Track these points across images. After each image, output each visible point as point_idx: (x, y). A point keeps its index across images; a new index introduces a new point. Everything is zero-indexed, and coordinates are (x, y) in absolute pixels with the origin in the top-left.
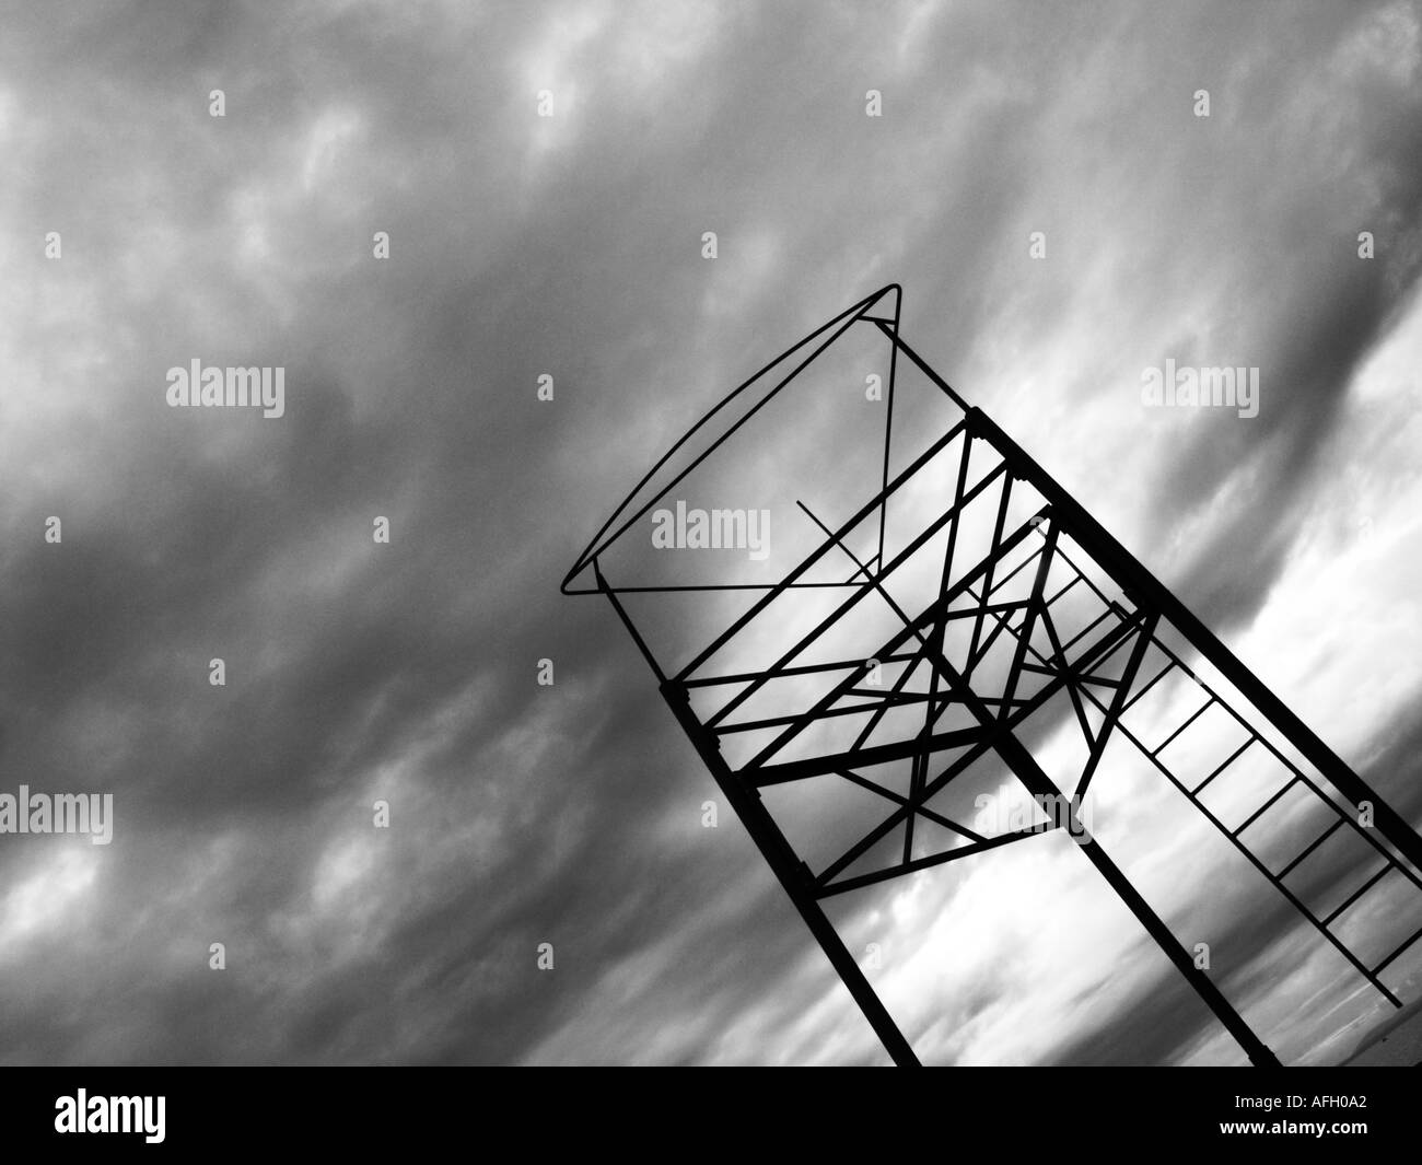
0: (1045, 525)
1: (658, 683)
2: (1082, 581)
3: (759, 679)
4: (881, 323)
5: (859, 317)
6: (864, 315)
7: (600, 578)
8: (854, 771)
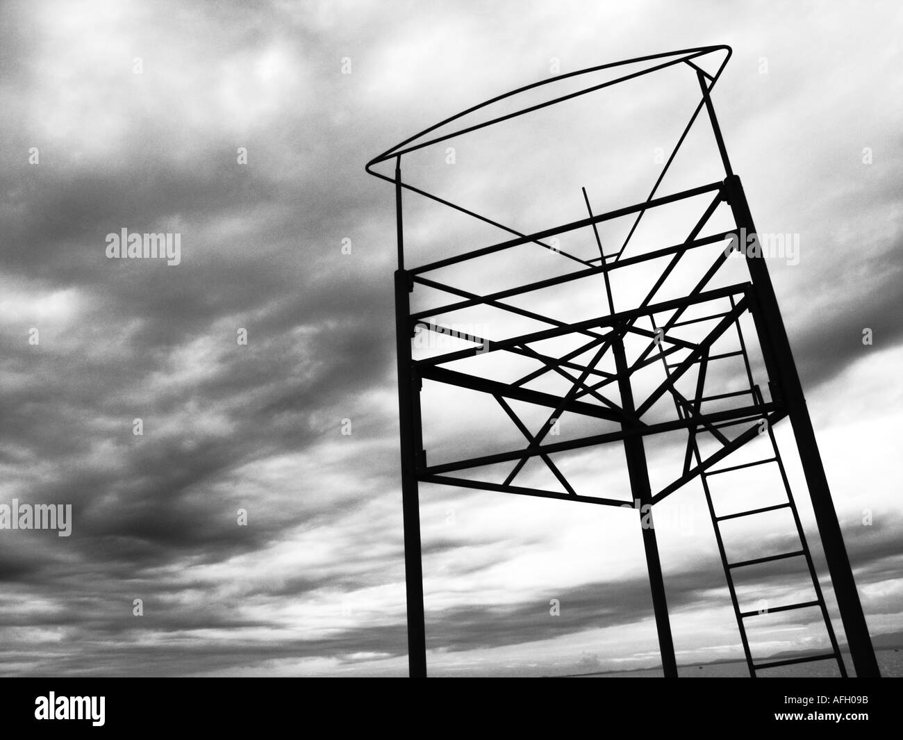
0: (738, 298)
1: (396, 268)
2: (742, 356)
3: (474, 300)
4: (701, 74)
5: (686, 60)
6: (690, 60)
7: (398, 171)
8: (505, 399)
